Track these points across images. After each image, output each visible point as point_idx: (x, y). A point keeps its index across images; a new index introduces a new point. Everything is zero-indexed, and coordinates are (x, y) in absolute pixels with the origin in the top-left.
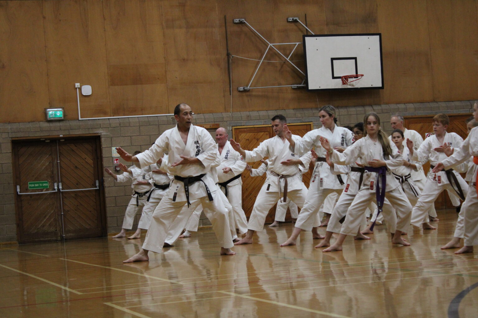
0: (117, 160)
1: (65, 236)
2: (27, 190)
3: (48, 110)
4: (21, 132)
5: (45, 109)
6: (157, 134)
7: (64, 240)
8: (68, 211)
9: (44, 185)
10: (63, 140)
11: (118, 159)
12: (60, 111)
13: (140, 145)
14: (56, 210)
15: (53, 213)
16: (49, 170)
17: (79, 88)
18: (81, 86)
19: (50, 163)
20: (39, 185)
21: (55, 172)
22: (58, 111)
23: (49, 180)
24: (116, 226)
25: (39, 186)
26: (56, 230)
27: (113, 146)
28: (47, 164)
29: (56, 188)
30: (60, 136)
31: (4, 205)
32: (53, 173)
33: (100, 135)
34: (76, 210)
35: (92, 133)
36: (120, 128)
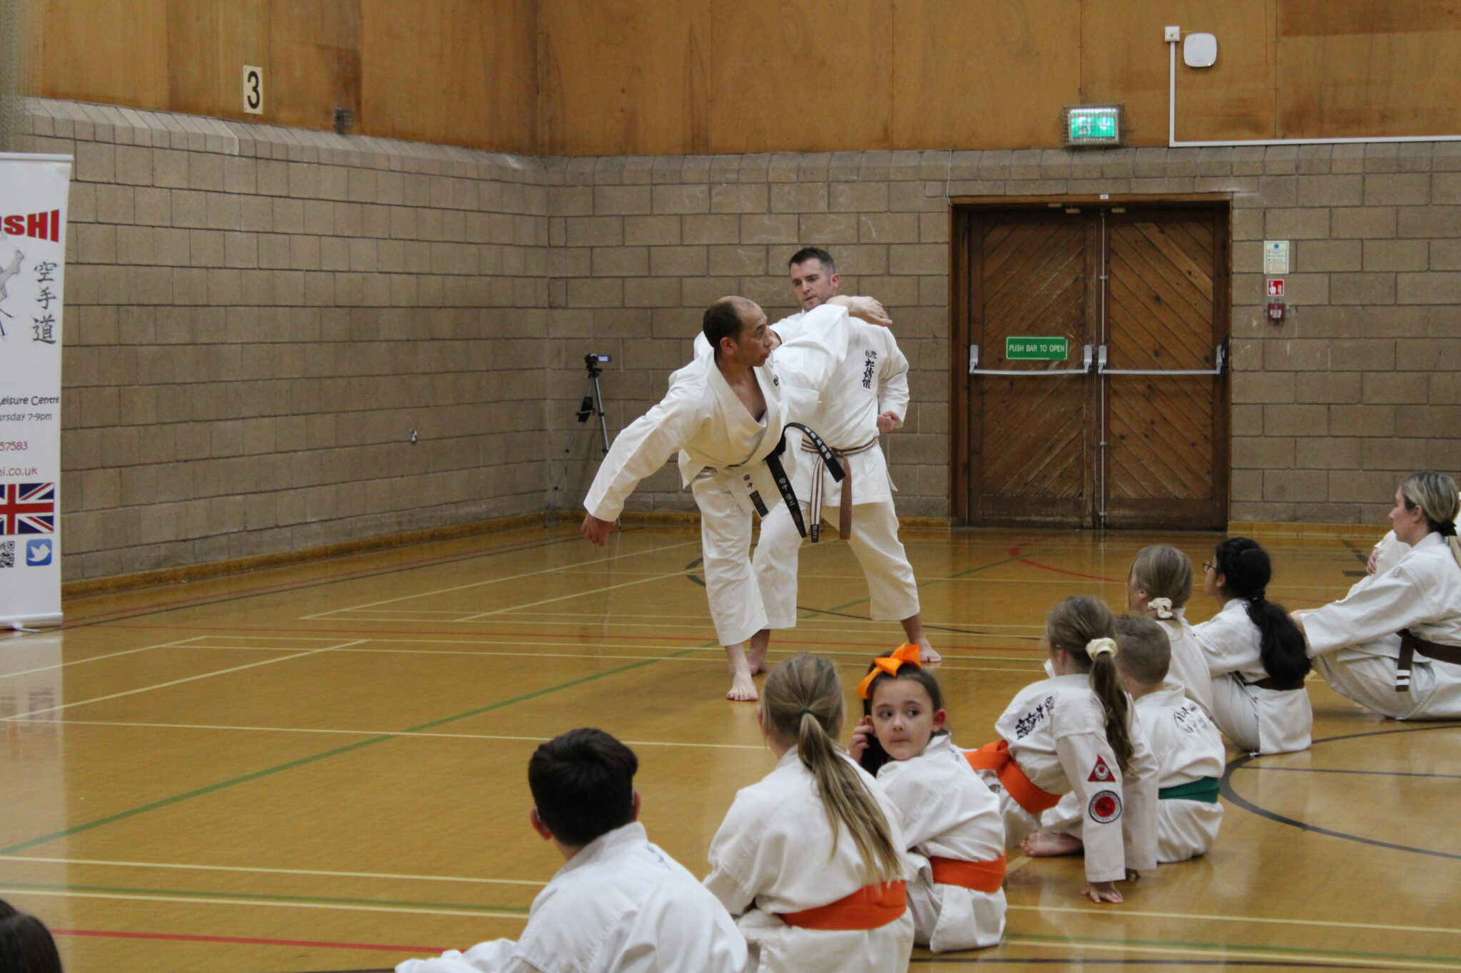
0: (1277, 284)
1: (1105, 517)
2: (1001, 363)
3: (1073, 112)
4: (982, 180)
5: (1066, 110)
6: (1422, 203)
7: (1102, 526)
8: (1122, 437)
9: (1055, 348)
10: (1121, 210)
11: (1281, 283)
12: (1107, 115)
13: (1362, 240)
14: (1085, 431)
15: (1073, 439)
16: (1073, 302)
17: (1177, 43)
18: (1183, 36)
19: (1076, 280)
20: (1039, 348)
21: (1091, 311)
22: (1099, 115)
23: (1071, 336)
24: (1260, 500)
25: (1039, 353)
26: (1081, 495)
27: (1268, 237)
28: (1068, 283)
29: (1088, 360)
30: (1102, 197)
31: (918, 404)
32: (1083, 314)
33: (1228, 198)
34: (1146, 436)
35: (1206, 190)
36: (1297, 179)
